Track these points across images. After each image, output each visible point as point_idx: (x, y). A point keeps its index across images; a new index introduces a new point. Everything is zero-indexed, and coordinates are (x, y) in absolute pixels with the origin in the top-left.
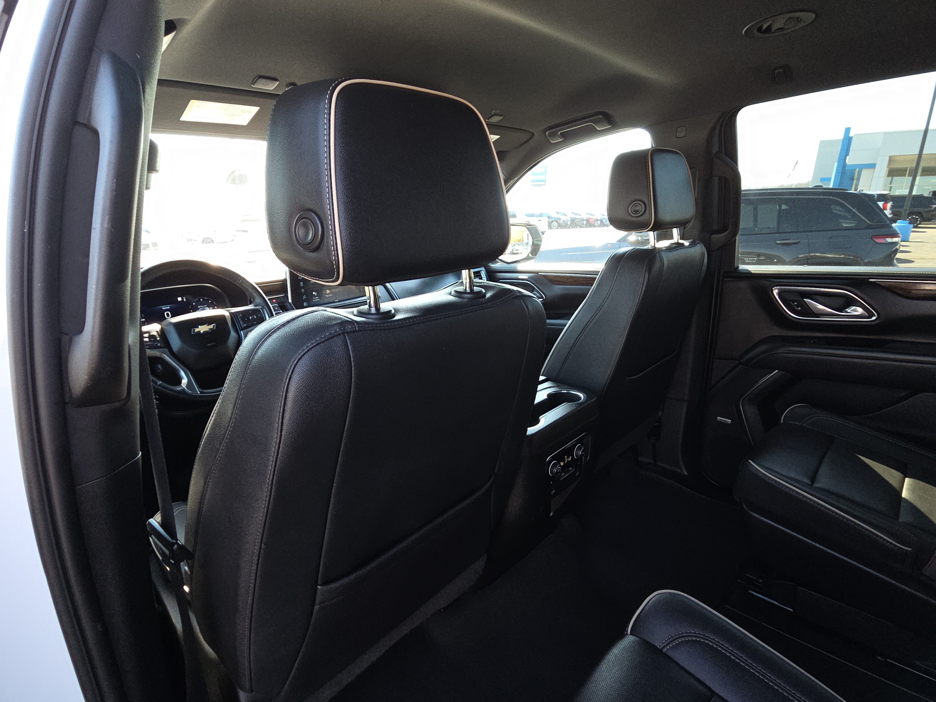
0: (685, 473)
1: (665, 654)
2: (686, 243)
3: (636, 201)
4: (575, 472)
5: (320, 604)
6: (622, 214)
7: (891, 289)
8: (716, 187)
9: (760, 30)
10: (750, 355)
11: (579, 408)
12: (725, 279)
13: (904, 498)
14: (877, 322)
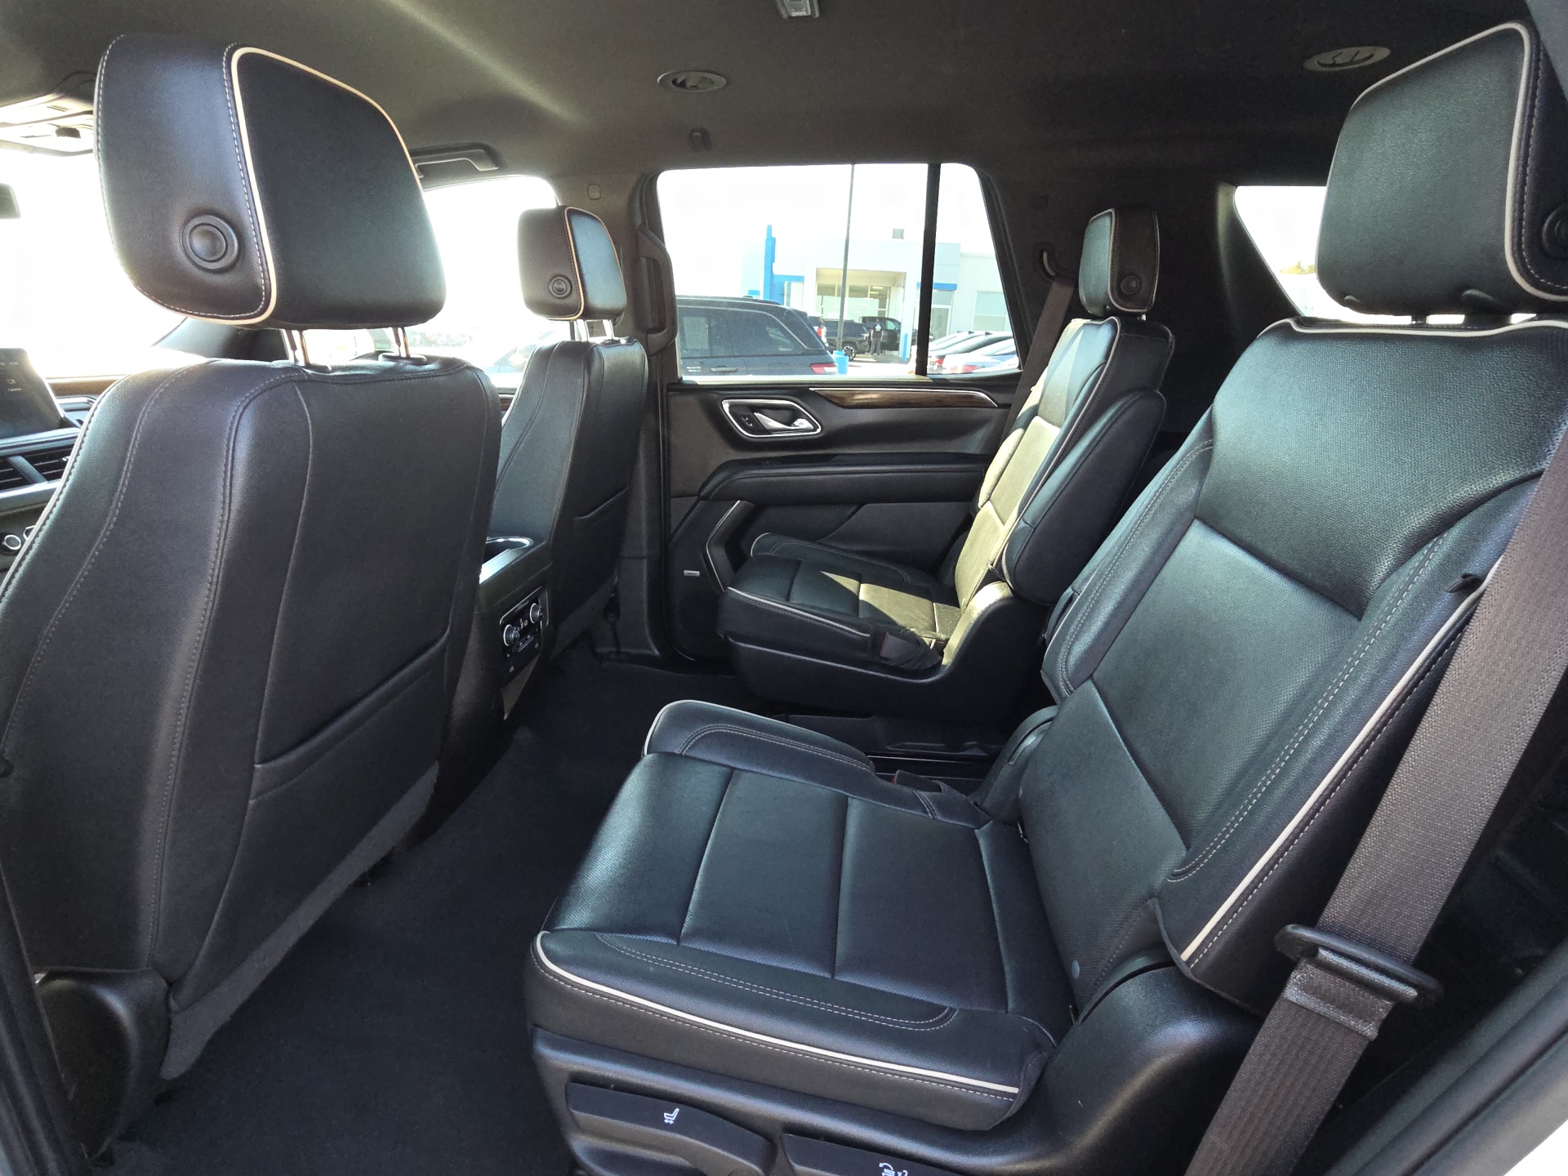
0: (657, 652)
1: (686, 756)
2: (623, 341)
3: (556, 276)
4: (533, 643)
5: (256, 797)
6: (542, 295)
7: (828, 399)
8: (645, 272)
9: (674, 82)
10: (709, 487)
11: (524, 556)
12: (670, 393)
13: (863, 601)
14: (821, 435)
